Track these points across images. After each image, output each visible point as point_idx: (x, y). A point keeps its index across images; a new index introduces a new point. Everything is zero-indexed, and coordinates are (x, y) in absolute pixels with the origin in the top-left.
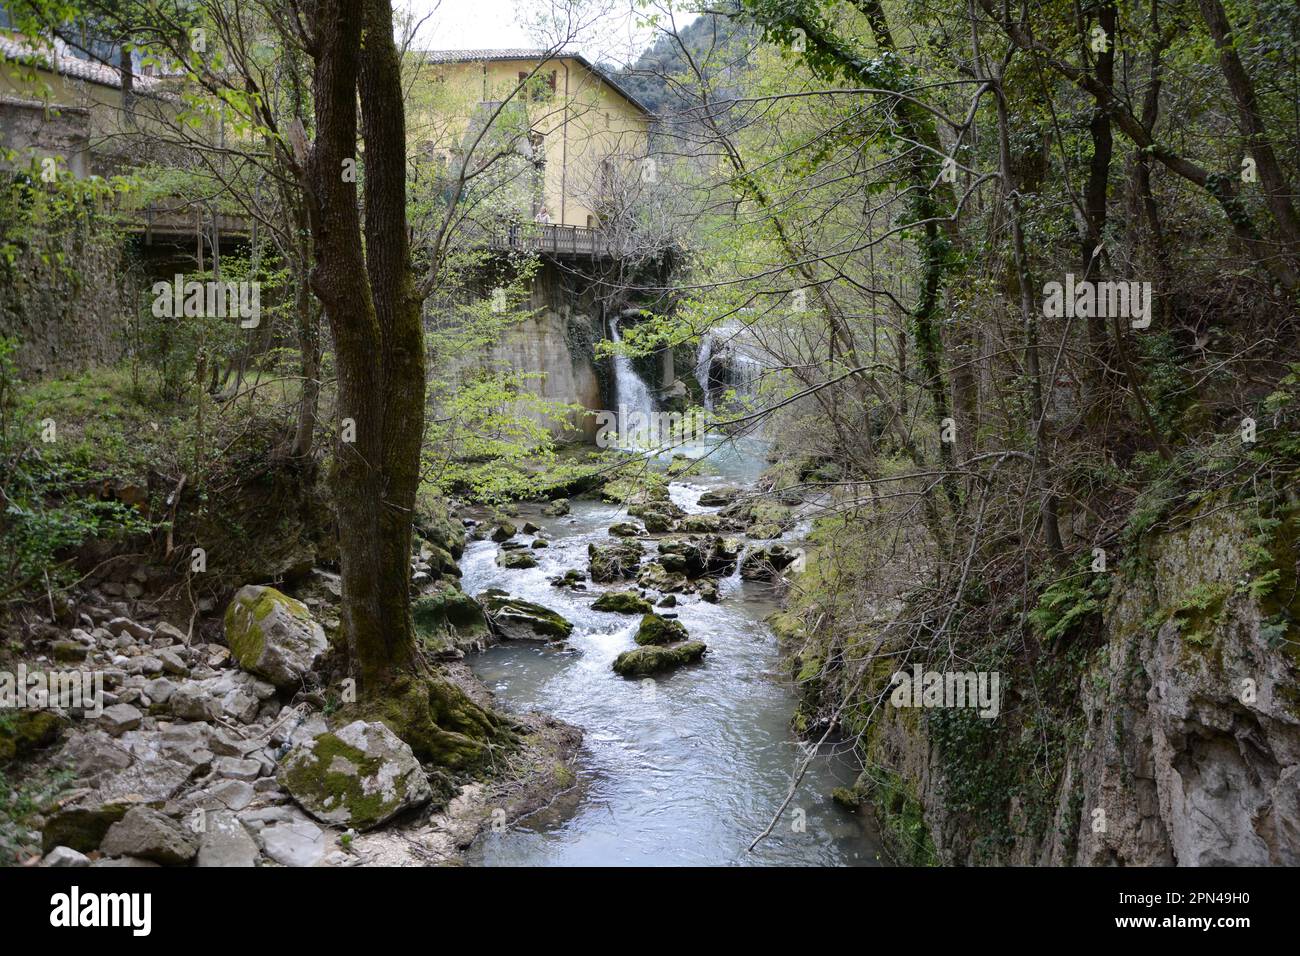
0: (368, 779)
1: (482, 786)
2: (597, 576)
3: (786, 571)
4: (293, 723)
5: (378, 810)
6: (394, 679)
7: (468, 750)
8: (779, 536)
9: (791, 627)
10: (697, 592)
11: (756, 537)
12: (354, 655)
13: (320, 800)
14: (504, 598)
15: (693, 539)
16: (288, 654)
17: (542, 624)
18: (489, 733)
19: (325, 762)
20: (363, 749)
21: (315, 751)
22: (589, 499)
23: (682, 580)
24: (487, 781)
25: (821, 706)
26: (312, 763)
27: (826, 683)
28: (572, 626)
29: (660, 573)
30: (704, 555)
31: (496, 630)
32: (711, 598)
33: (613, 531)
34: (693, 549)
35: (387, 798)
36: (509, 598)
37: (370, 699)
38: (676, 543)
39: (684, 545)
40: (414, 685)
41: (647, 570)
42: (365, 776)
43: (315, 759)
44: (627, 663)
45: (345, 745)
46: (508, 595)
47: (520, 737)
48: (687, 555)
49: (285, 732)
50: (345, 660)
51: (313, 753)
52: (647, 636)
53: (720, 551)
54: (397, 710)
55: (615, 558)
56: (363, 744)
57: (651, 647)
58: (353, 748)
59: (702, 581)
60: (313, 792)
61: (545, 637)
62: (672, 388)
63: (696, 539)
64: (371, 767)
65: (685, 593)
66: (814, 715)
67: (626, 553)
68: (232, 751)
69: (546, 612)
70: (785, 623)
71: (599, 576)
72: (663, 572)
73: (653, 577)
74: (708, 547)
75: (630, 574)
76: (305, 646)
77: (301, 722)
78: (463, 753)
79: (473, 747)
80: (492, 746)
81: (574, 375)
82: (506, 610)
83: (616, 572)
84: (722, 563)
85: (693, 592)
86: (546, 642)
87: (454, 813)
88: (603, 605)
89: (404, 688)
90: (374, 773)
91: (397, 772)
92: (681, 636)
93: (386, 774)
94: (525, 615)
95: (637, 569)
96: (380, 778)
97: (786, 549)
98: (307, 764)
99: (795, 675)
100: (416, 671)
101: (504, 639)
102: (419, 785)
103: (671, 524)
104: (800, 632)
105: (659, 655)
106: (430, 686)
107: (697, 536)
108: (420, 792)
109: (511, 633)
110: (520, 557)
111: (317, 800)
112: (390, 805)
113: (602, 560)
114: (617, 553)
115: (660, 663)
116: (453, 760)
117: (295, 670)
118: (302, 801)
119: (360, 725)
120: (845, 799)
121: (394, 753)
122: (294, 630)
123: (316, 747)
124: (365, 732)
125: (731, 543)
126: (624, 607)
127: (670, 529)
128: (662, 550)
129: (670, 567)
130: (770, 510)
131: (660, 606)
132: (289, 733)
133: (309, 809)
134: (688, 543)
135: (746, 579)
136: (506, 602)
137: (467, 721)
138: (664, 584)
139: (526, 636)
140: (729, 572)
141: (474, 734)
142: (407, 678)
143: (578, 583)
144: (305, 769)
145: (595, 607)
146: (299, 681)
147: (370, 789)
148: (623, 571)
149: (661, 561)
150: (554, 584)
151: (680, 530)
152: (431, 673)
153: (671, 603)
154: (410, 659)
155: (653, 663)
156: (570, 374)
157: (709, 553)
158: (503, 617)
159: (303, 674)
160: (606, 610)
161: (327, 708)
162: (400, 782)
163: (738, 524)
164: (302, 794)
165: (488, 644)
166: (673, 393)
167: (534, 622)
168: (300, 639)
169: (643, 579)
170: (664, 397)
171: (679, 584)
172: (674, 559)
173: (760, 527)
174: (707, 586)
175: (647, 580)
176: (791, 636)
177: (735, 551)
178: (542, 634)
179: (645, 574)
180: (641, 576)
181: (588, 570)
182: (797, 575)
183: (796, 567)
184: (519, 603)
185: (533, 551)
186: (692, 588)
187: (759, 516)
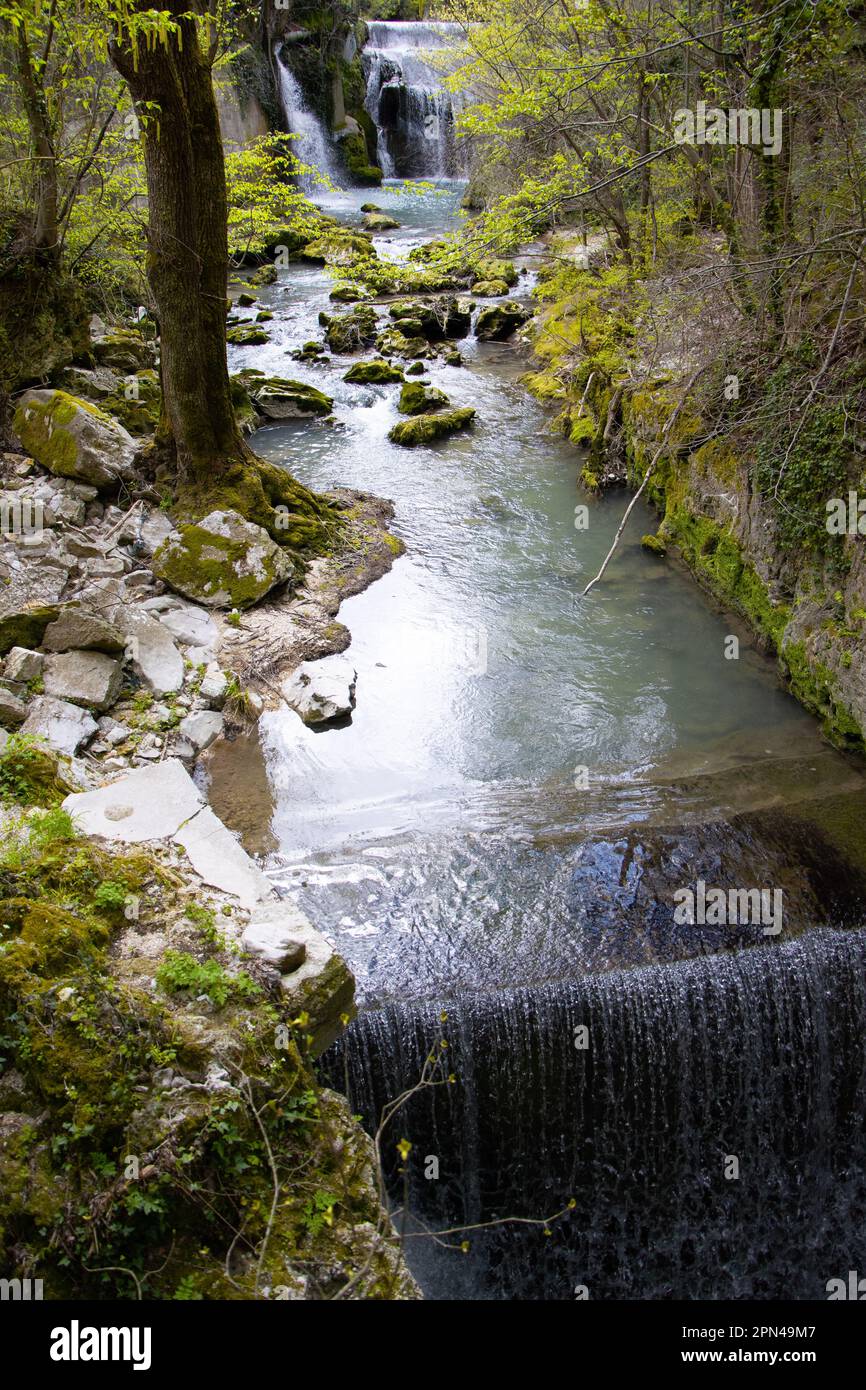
0: (239, 563)
1: (325, 560)
2: (337, 347)
3: (526, 330)
4: (138, 521)
5: (254, 589)
6: (228, 469)
7: (306, 529)
8: (506, 292)
9: (549, 387)
10: (439, 356)
11: (483, 295)
12: (183, 448)
13: (200, 587)
14: (260, 377)
15: (427, 301)
16: (102, 456)
17: (306, 401)
18: (317, 511)
19: (195, 553)
20: (228, 536)
21: (184, 543)
23: (424, 345)
24: (329, 555)
25: (606, 463)
26: (184, 554)
27: (609, 442)
28: (332, 400)
29: (400, 340)
30: (441, 318)
31: (259, 410)
32: (456, 362)
33: (334, 297)
34: (428, 312)
35: (260, 578)
36: (266, 377)
37: (206, 490)
38: (410, 306)
39: (419, 309)
40: (246, 472)
41: (387, 337)
42: (236, 561)
43: (185, 550)
44: (406, 433)
45: (210, 534)
46: (263, 374)
47: (339, 513)
48: (422, 318)
49: (133, 529)
50: (173, 455)
51: (182, 545)
52: (412, 405)
53: (455, 313)
54: (236, 498)
55: (354, 326)
56: (226, 532)
57: (425, 416)
58: (218, 536)
59: (441, 345)
60: (191, 580)
61: (310, 414)
62: (344, 125)
63: (430, 302)
64: (240, 553)
65: (429, 359)
66: (600, 472)
67: (363, 321)
68: (93, 553)
69: (306, 389)
70: (543, 382)
71: (338, 347)
72: (402, 338)
73: (394, 344)
74: (444, 309)
75: (369, 341)
76: (116, 446)
77: (145, 519)
78: (302, 532)
79: (310, 525)
80: (324, 523)
81: (243, 117)
82: (267, 390)
83: (355, 341)
85: (435, 357)
86: (313, 419)
87: (312, 586)
88: (356, 377)
89: (239, 477)
90: (243, 557)
91: (264, 554)
92: (444, 403)
93: (254, 557)
94: (287, 394)
95: (375, 337)
96: (249, 561)
97: (521, 307)
98: (179, 555)
99: (567, 435)
100: (246, 459)
101: (270, 420)
102: (283, 563)
103: (393, 286)
104: (561, 392)
105: (436, 425)
106: (261, 472)
107: (430, 297)
108: (287, 570)
109: (276, 412)
110: (251, 333)
111: (197, 587)
112: (264, 584)
113: (340, 329)
115: (435, 431)
116: (296, 539)
117: (112, 469)
118: (184, 589)
119: (217, 515)
120: (654, 545)
121: (256, 537)
122: (102, 431)
123: (184, 539)
124: (225, 520)
125: (463, 305)
126: (378, 377)
127: (393, 291)
128: (393, 314)
129: (407, 331)
131: (409, 373)
132: (137, 530)
133: (191, 596)
134: (422, 306)
135: (481, 340)
136: (264, 382)
137: (298, 502)
138: (407, 351)
139: (292, 415)
140: (463, 335)
141: (306, 513)
142: (240, 467)
143: (320, 356)
144: (179, 561)
145: (349, 379)
146: (118, 479)
147: (243, 572)
148: (363, 340)
149: (397, 326)
150: (295, 358)
151: (402, 292)
152: (258, 459)
153: (419, 370)
154: (238, 448)
155: (431, 431)
156: (239, 118)
157: (446, 317)
158: (265, 397)
159: (120, 473)
160: (363, 382)
161: (164, 504)
162: (268, 562)
163: (462, 281)
164: (183, 583)
165: (258, 427)
166: (345, 132)
167: (298, 400)
168: (109, 439)
169: (385, 347)
170: (336, 138)
171: (423, 350)
172: (411, 323)
173: (486, 284)
174: (448, 350)
175: (389, 348)
176: (551, 397)
177: (468, 311)
178: (307, 411)
179: (385, 341)
180: (381, 344)
181: (325, 341)
182: (538, 334)
183: (535, 325)
184: (277, 382)
185: (259, 324)
186: (434, 353)
187: (484, 271)
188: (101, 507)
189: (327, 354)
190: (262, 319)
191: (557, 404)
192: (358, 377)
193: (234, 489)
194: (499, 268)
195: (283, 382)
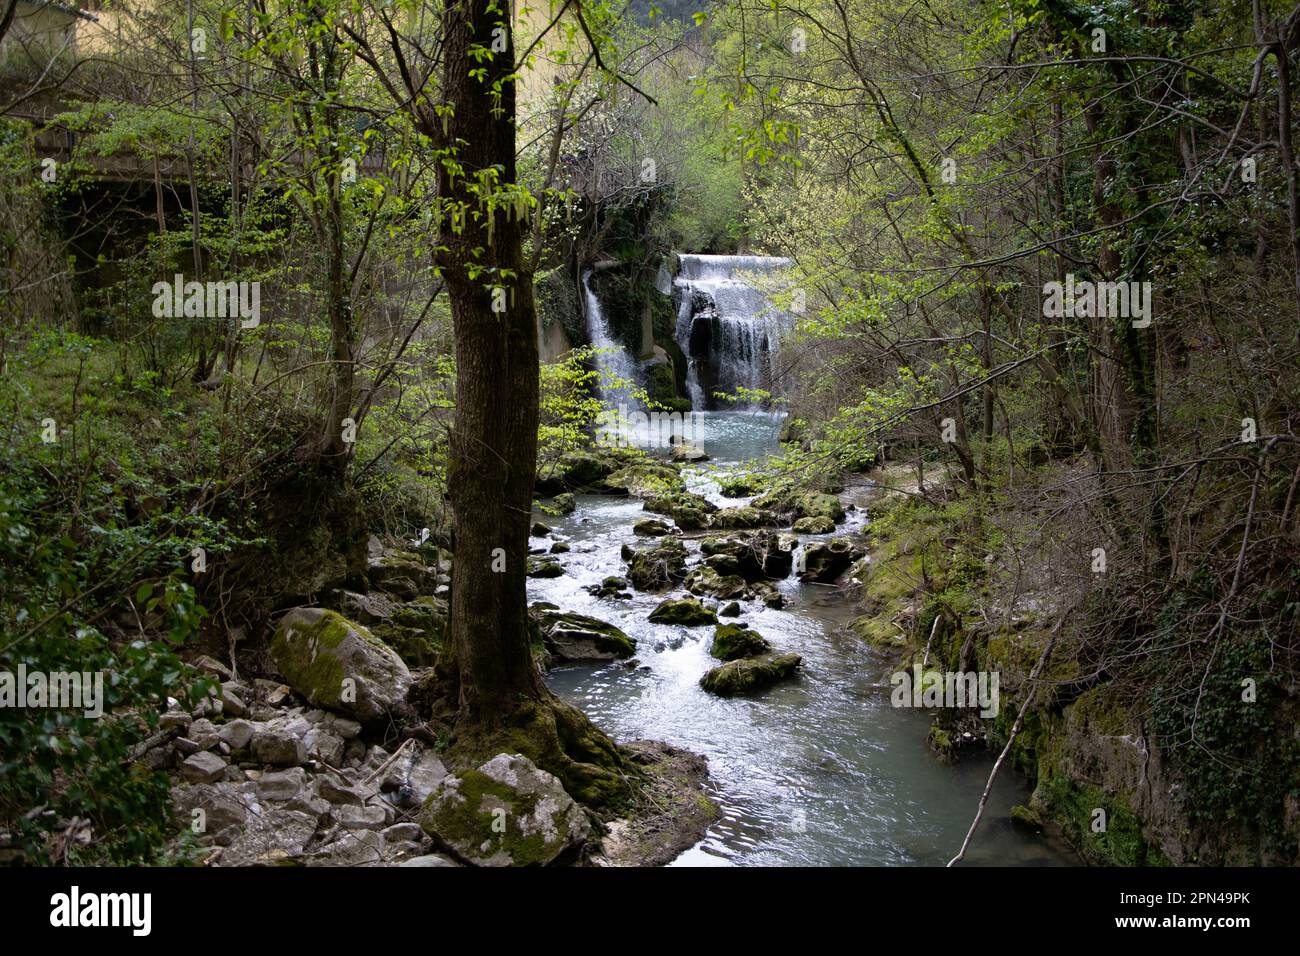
0: (525, 818)
1: (626, 822)
2: (641, 583)
3: (856, 571)
4: (407, 763)
5: (541, 852)
6: (518, 706)
7: (605, 782)
8: (832, 530)
9: (886, 633)
10: (758, 597)
11: (807, 531)
12: (467, 679)
13: (476, 845)
14: (555, 611)
15: (744, 536)
16: (372, 685)
17: (606, 640)
18: (618, 763)
19: (475, 803)
20: (514, 785)
21: (461, 790)
22: (588, 493)
23: (740, 584)
24: (631, 816)
25: (960, 720)
26: (460, 804)
28: (635, 641)
29: (712, 578)
30: (760, 555)
31: (551, 647)
32: (777, 604)
33: (639, 530)
34: (746, 548)
35: (549, 838)
36: (561, 612)
37: (490, 730)
38: (725, 541)
39: (735, 544)
40: (540, 711)
41: (698, 574)
42: (522, 815)
43: (462, 799)
44: (721, 679)
45: (493, 781)
47: (643, 767)
48: (738, 555)
49: (401, 772)
50: (455, 688)
51: (459, 792)
52: (728, 649)
53: (775, 550)
54: (526, 742)
55: (661, 561)
56: (512, 779)
57: (743, 661)
58: (502, 784)
59: (760, 585)
60: (466, 837)
61: (609, 655)
62: (652, 355)
63: (748, 537)
64: (525, 804)
65: (746, 599)
66: (954, 730)
67: (672, 555)
68: (351, 798)
69: (605, 627)
70: (877, 628)
71: (642, 583)
72: (716, 576)
73: (707, 581)
74: (763, 546)
75: (678, 577)
76: (389, 676)
77: (415, 761)
78: (601, 787)
79: (609, 778)
80: (626, 777)
81: (546, 343)
82: (561, 626)
83: (662, 577)
84: (780, 565)
85: (753, 598)
86: (611, 661)
87: (609, 852)
88: (662, 616)
89: (531, 716)
90: (530, 811)
91: (555, 808)
92: (764, 648)
93: (544, 812)
94: (584, 631)
95: (685, 573)
96: (538, 816)
97: (850, 545)
98: (454, 805)
100: (539, 696)
101: (563, 661)
102: (578, 819)
103: (704, 520)
104: (900, 639)
105: (755, 671)
106: (556, 712)
107: (747, 532)
108: (582, 830)
109: (570, 651)
110: (544, 564)
111: (473, 845)
112: (553, 846)
113: (645, 563)
114: (662, 556)
115: (757, 678)
116: (593, 795)
117: (381, 702)
118: (456, 847)
119: (504, 758)
120: (1028, 819)
121: (548, 788)
122: (374, 658)
123: (462, 786)
124: (512, 765)
125: (784, 538)
126: (688, 618)
127: (704, 525)
128: (705, 549)
129: (722, 568)
130: (821, 503)
131: (723, 614)
132: (405, 774)
133: (464, 856)
134: (739, 541)
135: (805, 580)
136: (559, 617)
137: (597, 750)
138: (720, 590)
139: (588, 655)
140: (784, 576)
141: (605, 765)
142: (532, 705)
143: (621, 592)
144: (454, 811)
145: (655, 619)
146: (386, 716)
147: (531, 829)
148: (670, 575)
149: (709, 563)
150: (594, 594)
151: (715, 526)
152: (553, 697)
153: (734, 611)
154: (532, 682)
155: (750, 679)
156: (542, 342)
157: (765, 553)
158: (559, 633)
159: (390, 707)
160: (668, 622)
161: (439, 744)
162: (560, 819)
163: (781, 517)
164: (456, 839)
165: (548, 668)
166: (653, 361)
167: (596, 638)
168: (382, 667)
169: (696, 585)
170: (643, 367)
171: (739, 589)
172: (725, 560)
173: (809, 520)
174: (767, 591)
175: (701, 586)
176: (889, 644)
177: (789, 548)
178: (606, 652)
179: (696, 579)
180: (692, 581)
181: (628, 576)
182: (870, 575)
183: (868, 565)
184: (572, 617)
185: (553, 555)
186: (751, 593)
187: (806, 506)
188: (363, 747)
189: (630, 590)
190: (559, 549)
191: (895, 652)
192: (664, 616)
193: (523, 731)
194: (824, 503)
195: (580, 618)
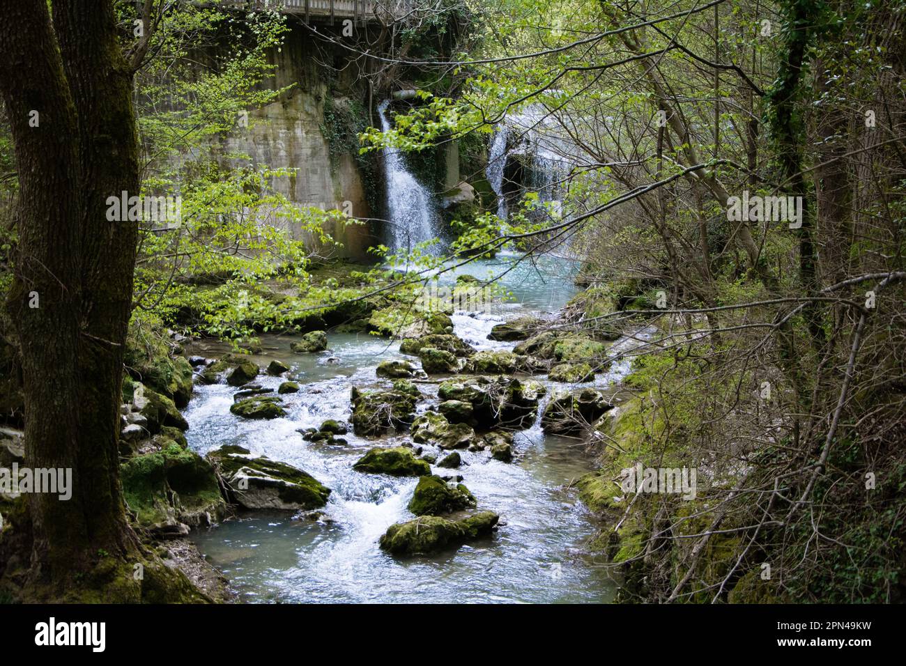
2: (361, 428)
3: (600, 423)
6: (94, 564)
8: (590, 379)
9: (606, 494)
10: (488, 448)
11: (562, 380)
14: (242, 456)
15: (482, 382)
17: (290, 488)
22: (351, 332)
23: (468, 433)
27: (651, 566)
28: (329, 491)
29: (440, 425)
30: (496, 402)
31: (228, 496)
32: (504, 456)
33: (382, 371)
34: (482, 394)
36: (249, 457)
38: (461, 386)
39: (471, 390)
41: (424, 420)
44: (399, 538)
46: (247, 452)
48: (474, 402)
50: (28, 541)
52: (424, 503)
53: (516, 397)
55: (385, 405)
57: (429, 518)
59: (493, 435)
61: (295, 506)
62: (457, 191)
63: (487, 382)
65: (473, 450)
67: (398, 399)
69: (296, 474)
71: (364, 428)
72: (444, 423)
73: (431, 429)
74: (501, 392)
75: (403, 425)
81: (333, 175)
82: (244, 471)
83: (385, 423)
84: (519, 413)
85: (481, 449)
86: (296, 512)
88: (369, 465)
89: (108, 575)
92: (467, 504)
94: (269, 478)
95: (412, 419)
97: (600, 395)
99: (612, 553)
100: (125, 552)
101: (243, 510)
103: (454, 363)
104: (617, 500)
105: (440, 529)
107: (487, 378)
109: (250, 501)
110: (263, 405)
113: (368, 407)
114: (386, 399)
115: (440, 538)
125: (529, 387)
126: (395, 467)
127: (454, 369)
128: (443, 395)
129: (453, 416)
130: (579, 345)
131: (440, 465)
134: (476, 387)
135: (548, 432)
136: (246, 462)
138: (445, 439)
139: (270, 505)
140: (528, 423)
142: (112, 562)
143: (336, 437)
145: (359, 467)
148: (394, 421)
149: (442, 409)
150: (306, 438)
151: (465, 370)
152: (145, 554)
153: (454, 462)
154: (118, 538)
155: (431, 538)
156: (328, 174)
157: (503, 400)
158: (241, 481)
160: (377, 470)
163: (539, 363)
165: (221, 517)
166: (458, 198)
167: (281, 487)
169: (419, 432)
170: (446, 203)
171: (465, 438)
172: (458, 406)
173: (567, 367)
174: (500, 441)
175: (424, 433)
176: (606, 506)
177: (534, 397)
178: (290, 502)
179: (421, 425)
180: (417, 428)
181: (350, 421)
182: (614, 429)
183: (613, 417)
184: (262, 463)
185: (280, 396)
186: (480, 444)
187: (566, 353)
190: (286, 390)
191: (612, 515)
192: (370, 465)
194: (585, 346)
195: (270, 464)
